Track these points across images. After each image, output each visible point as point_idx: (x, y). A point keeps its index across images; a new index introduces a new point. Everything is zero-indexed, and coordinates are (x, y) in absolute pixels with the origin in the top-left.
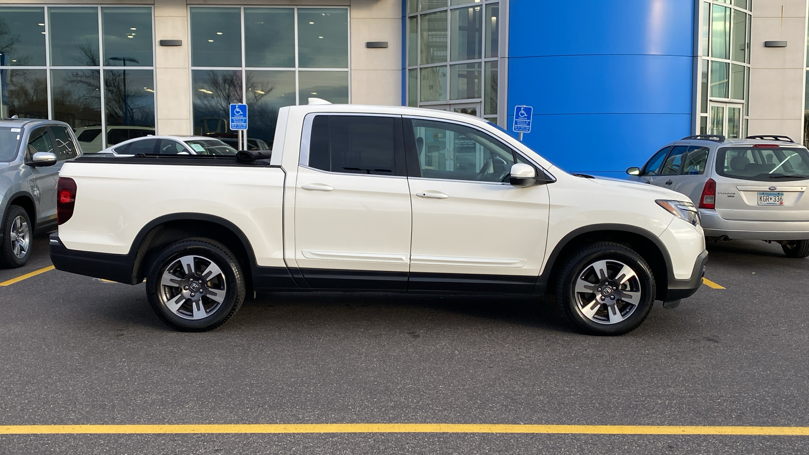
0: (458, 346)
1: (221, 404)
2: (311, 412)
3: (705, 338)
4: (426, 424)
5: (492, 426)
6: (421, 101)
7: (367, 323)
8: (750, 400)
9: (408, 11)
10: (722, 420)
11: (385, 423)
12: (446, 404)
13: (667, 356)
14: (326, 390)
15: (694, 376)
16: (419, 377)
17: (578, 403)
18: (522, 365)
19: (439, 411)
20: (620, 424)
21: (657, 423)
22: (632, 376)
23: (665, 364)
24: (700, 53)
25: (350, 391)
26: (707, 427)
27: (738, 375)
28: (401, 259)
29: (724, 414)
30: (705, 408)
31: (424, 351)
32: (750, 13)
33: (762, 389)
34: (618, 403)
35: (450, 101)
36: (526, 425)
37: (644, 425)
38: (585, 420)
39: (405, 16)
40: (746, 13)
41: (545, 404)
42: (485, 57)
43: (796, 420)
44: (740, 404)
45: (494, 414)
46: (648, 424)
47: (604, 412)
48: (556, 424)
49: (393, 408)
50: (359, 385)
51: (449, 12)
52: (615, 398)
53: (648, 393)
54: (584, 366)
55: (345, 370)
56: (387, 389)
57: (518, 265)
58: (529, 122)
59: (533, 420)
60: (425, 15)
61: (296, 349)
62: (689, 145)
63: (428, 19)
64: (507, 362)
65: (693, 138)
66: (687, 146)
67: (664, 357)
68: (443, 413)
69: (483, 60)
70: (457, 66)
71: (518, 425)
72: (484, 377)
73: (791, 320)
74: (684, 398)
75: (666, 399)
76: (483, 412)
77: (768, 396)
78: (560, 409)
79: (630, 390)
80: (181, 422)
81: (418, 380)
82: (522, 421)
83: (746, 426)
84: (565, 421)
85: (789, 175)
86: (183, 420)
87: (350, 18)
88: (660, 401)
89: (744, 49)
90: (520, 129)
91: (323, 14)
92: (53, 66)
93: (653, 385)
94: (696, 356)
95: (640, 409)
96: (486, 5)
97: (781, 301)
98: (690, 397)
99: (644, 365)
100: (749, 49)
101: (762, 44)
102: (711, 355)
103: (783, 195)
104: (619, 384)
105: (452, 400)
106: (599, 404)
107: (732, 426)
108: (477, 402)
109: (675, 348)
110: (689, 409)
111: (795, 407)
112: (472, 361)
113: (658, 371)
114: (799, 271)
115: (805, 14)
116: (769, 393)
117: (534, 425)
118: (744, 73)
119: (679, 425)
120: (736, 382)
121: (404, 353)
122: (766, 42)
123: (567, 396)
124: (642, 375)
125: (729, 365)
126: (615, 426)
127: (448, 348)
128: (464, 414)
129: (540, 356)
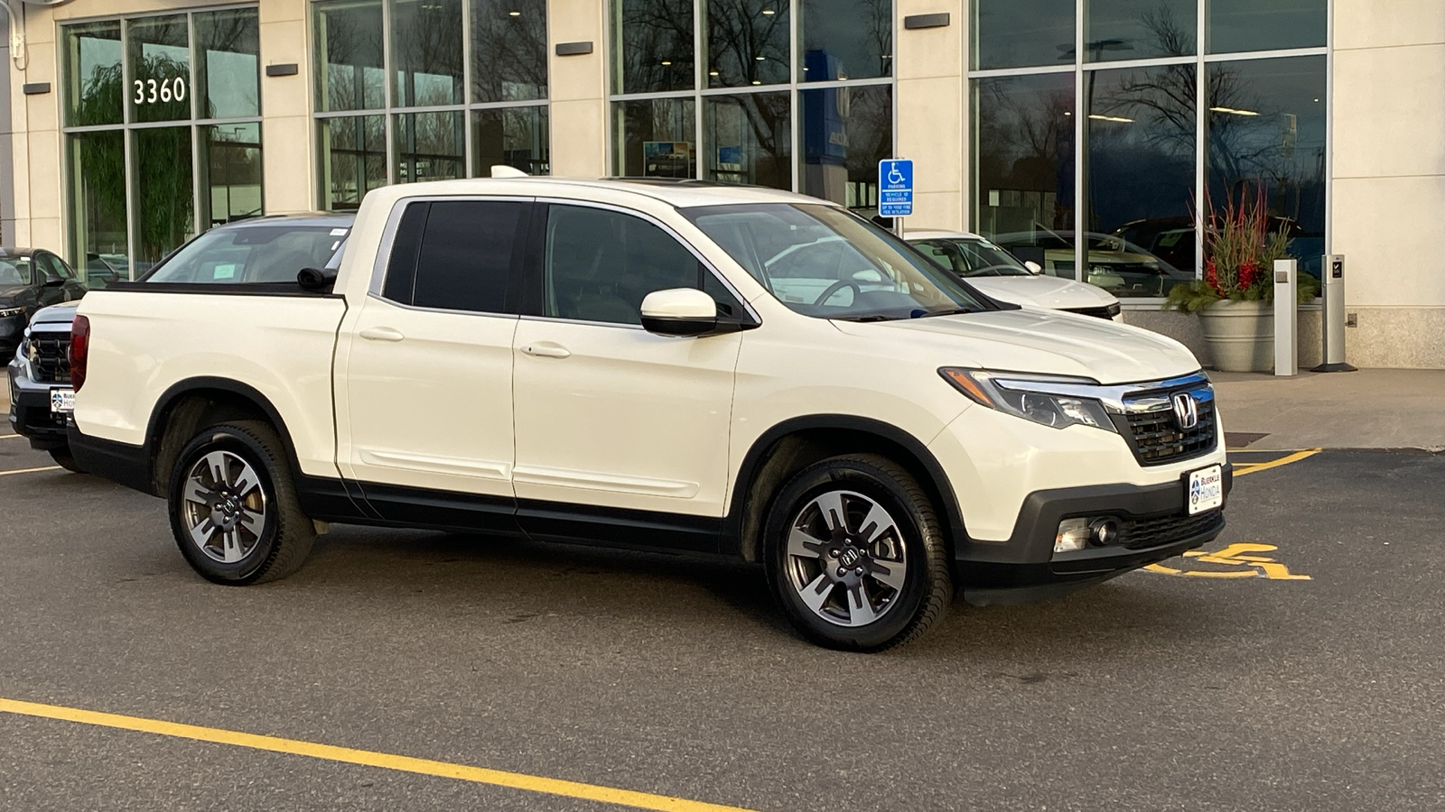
28: (498, 472)
57: (686, 494)
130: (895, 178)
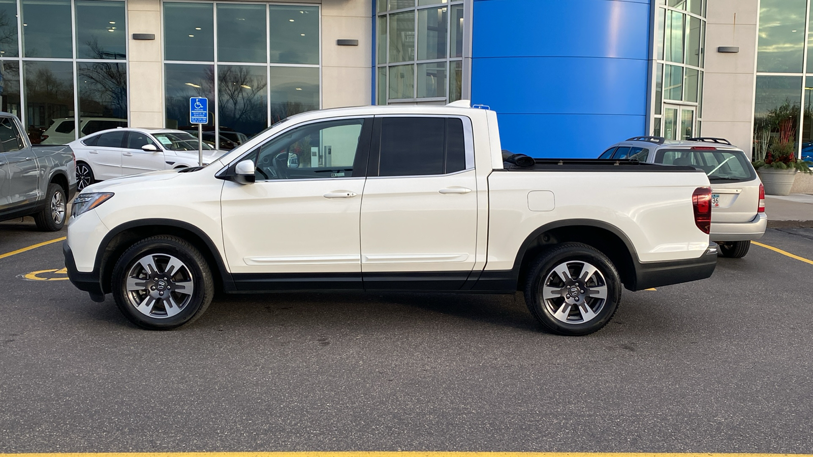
0: (365, 355)
1: (77, 426)
2: (173, 436)
3: (622, 345)
4: (294, 452)
5: (365, 454)
6: (389, 99)
7: (281, 328)
8: (650, 420)
9: (378, 10)
10: (615, 445)
11: (250, 451)
12: (326, 426)
13: (577, 367)
14: (201, 410)
15: (599, 390)
16: (308, 394)
17: (468, 423)
18: (425, 377)
19: (315, 435)
20: (506, 450)
21: (545, 449)
22: (534, 391)
23: (573, 376)
24: (655, 56)
25: (227, 411)
26: (598, 453)
27: (645, 389)
29: (620, 437)
30: (601, 429)
31: (326, 361)
32: (705, 20)
33: (666, 406)
34: (510, 423)
35: (417, 99)
36: (403, 452)
37: (531, 451)
38: (469, 444)
39: (375, 15)
40: (700, 20)
41: (433, 425)
42: (450, 57)
43: (693, 445)
44: (639, 424)
45: (373, 438)
46: (535, 450)
47: (493, 435)
48: (436, 451)
49: (266, 432)
50: (240, 403)
51: (416, 12)
52: (509, 417)
53: (546, 411)
54: (488, 378)
55: (232, 385)
56: (269, 407)
59: (413, 445)
60: (394, 14)
61: (190, 359)
62: (631, 146)
63: (397, 19)
64: (410, 373)
65: (636, 139)
66: (630, 147)
67: (574, 368)
68: (318, 438)
69: (448, 59)
70: (425, 65)
71: (394, 452)
72: (379, 391)
73: (714, 326)
74: (582, 416)
75: (563, 418)
76: (363, 435)
77: (671, 415)
78: (447, 432)
79: (528, 406)
80: (19, 450)
81: (306, 397)
82: (401, 447)
83: (640, 452)
84: (447, 446)
85: (726, 177)
86: (24, 447)
87: (322, 16)
88: (555, 421)
89: (699, 53)
91: (302, 12)
92: (26, 57)
93: (554, 401)
94: (607, 367)
95: (532, 431)
96: (451, 6)
97: (709, 304)
98: (590, 416)
99: (551, 378)
100: (703, 54)
101: (716, 50)
102: (624, 365)
103: (718, 196)
104: (519, 400)
105: (334, 421)
106: (490, 424)
107: (624, 452)
108: (360, 423)
109: (588, 357)
110: (584, 430)
111: (696, 428)
112: (373, 373)
113: (563, 384)
114: (732, 272)
115: (756, 22)
116: (673, 411)
117: (412, 452)
118: (698, 78)
119: (568, 452)
120: (641, 398)
121: (305, 364)
122: (719, 48)
123: (459, 415)
124: (546, 388)
125: (639, 378)
126: (499, 453)
127: (354, 357)
128: (340, 439)
129: (447, 366)
130: (198, 106)
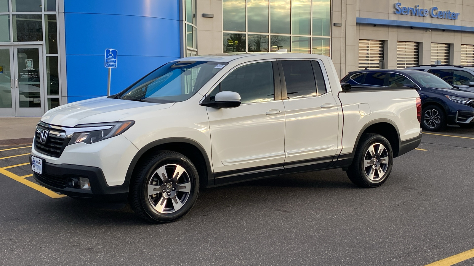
24: (184, 19)
58: (116, 61)
69: (43, 13)
90: (109, 65)
122: (203, 14)
